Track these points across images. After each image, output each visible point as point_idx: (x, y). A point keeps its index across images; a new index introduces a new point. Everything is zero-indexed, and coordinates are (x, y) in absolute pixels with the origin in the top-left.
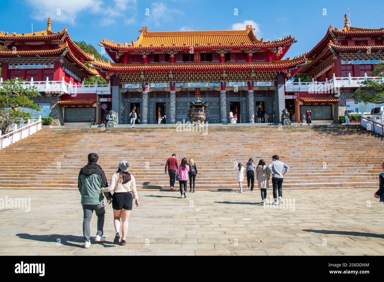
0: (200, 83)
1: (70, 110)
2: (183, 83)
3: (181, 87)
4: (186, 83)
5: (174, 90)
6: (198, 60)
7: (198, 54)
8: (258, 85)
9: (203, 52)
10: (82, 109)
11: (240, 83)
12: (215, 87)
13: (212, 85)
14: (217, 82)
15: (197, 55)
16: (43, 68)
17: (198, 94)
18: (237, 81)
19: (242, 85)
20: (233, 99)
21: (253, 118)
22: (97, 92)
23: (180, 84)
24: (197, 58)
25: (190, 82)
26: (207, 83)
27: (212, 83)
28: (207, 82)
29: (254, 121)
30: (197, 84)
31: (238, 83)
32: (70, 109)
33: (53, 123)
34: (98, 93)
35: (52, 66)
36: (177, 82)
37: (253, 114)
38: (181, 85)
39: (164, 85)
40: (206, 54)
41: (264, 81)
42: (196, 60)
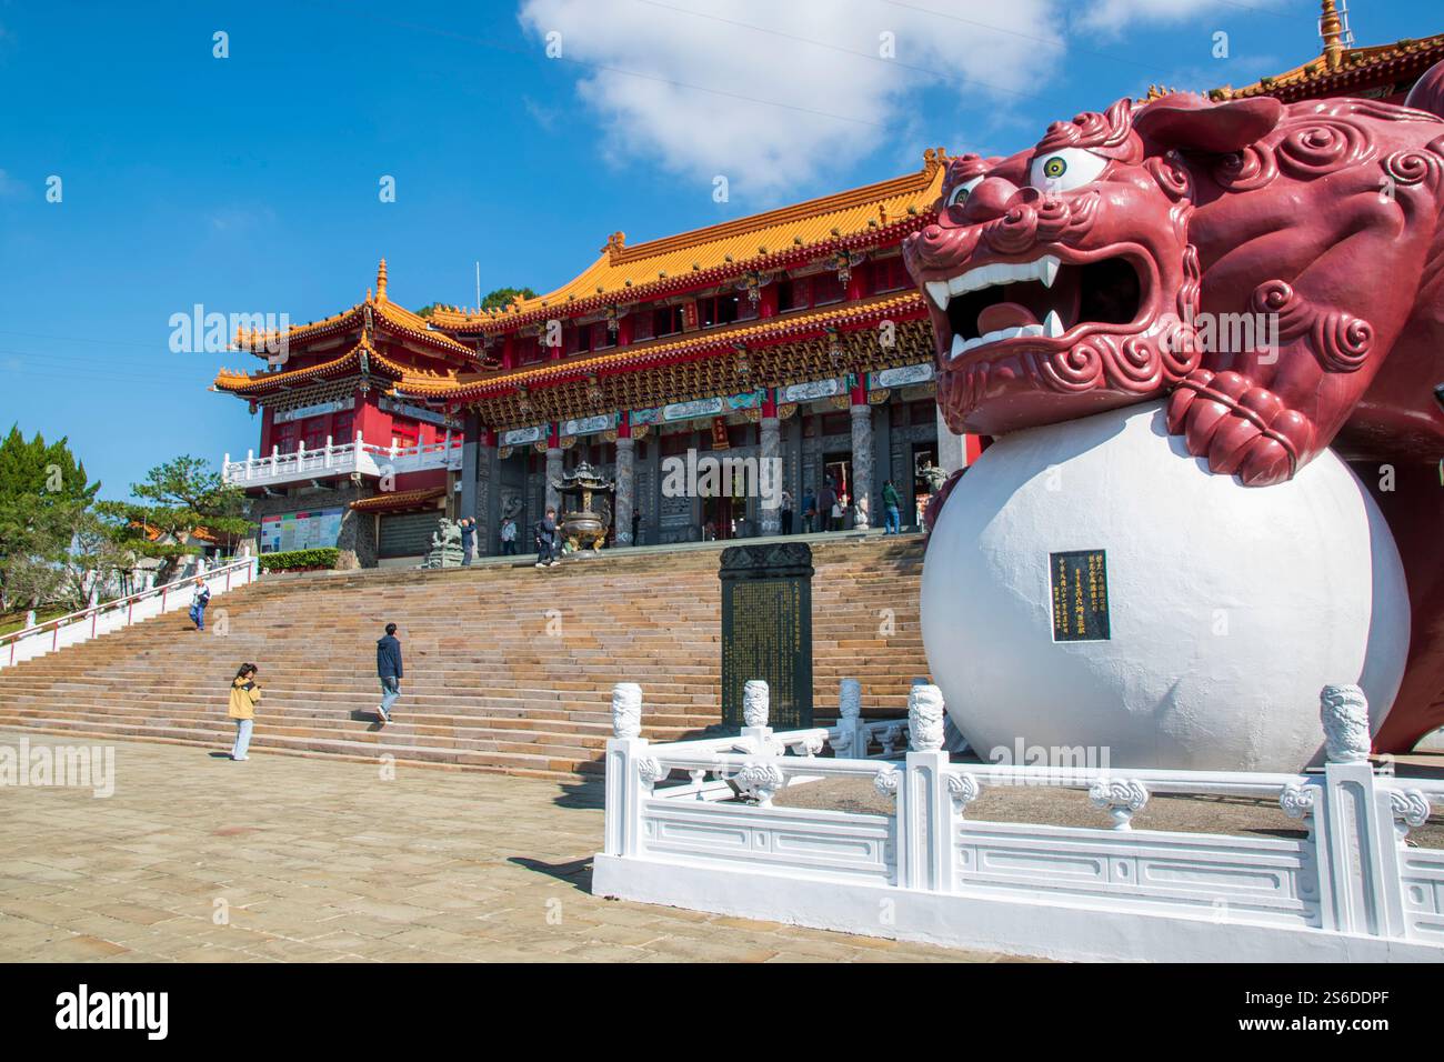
0: (697, 402)
1: (391, 521)
2: (651, 408)
3: (646, 423)
4: (658, 410)
5: (629, 436)
6: (694, 324)
7: (693, 304)
8: (884, 385)
9: (709, 293)
10: (415, 516)
11: (821, 384)
12: (743, 409)
13: (733, 403)
14: (747, 393)
15: (690, 307)
16: (335, 410)
17: (721, 437)
18: (810, 380)
19: (830, 391)
20: (831, 444)
21: (862, 510)
22: (448, 463)
23: (644, 415)
24: (689, 317)
25: (668, 404)
26: (719, 399)
27: (734, 396)
28: (717, 396)
29: (865, 520)
30: (691, 405)
31: (815, 384)
32: (392, 519)
33: (340, 563)
34: (452, 467)
35: (351, 403)
36: (634, 409)
37: (862, 496)
38: (646, 417)
39: (601, 422)
40: (717, 297)
41: (905, 365)
42: (690, 325)
